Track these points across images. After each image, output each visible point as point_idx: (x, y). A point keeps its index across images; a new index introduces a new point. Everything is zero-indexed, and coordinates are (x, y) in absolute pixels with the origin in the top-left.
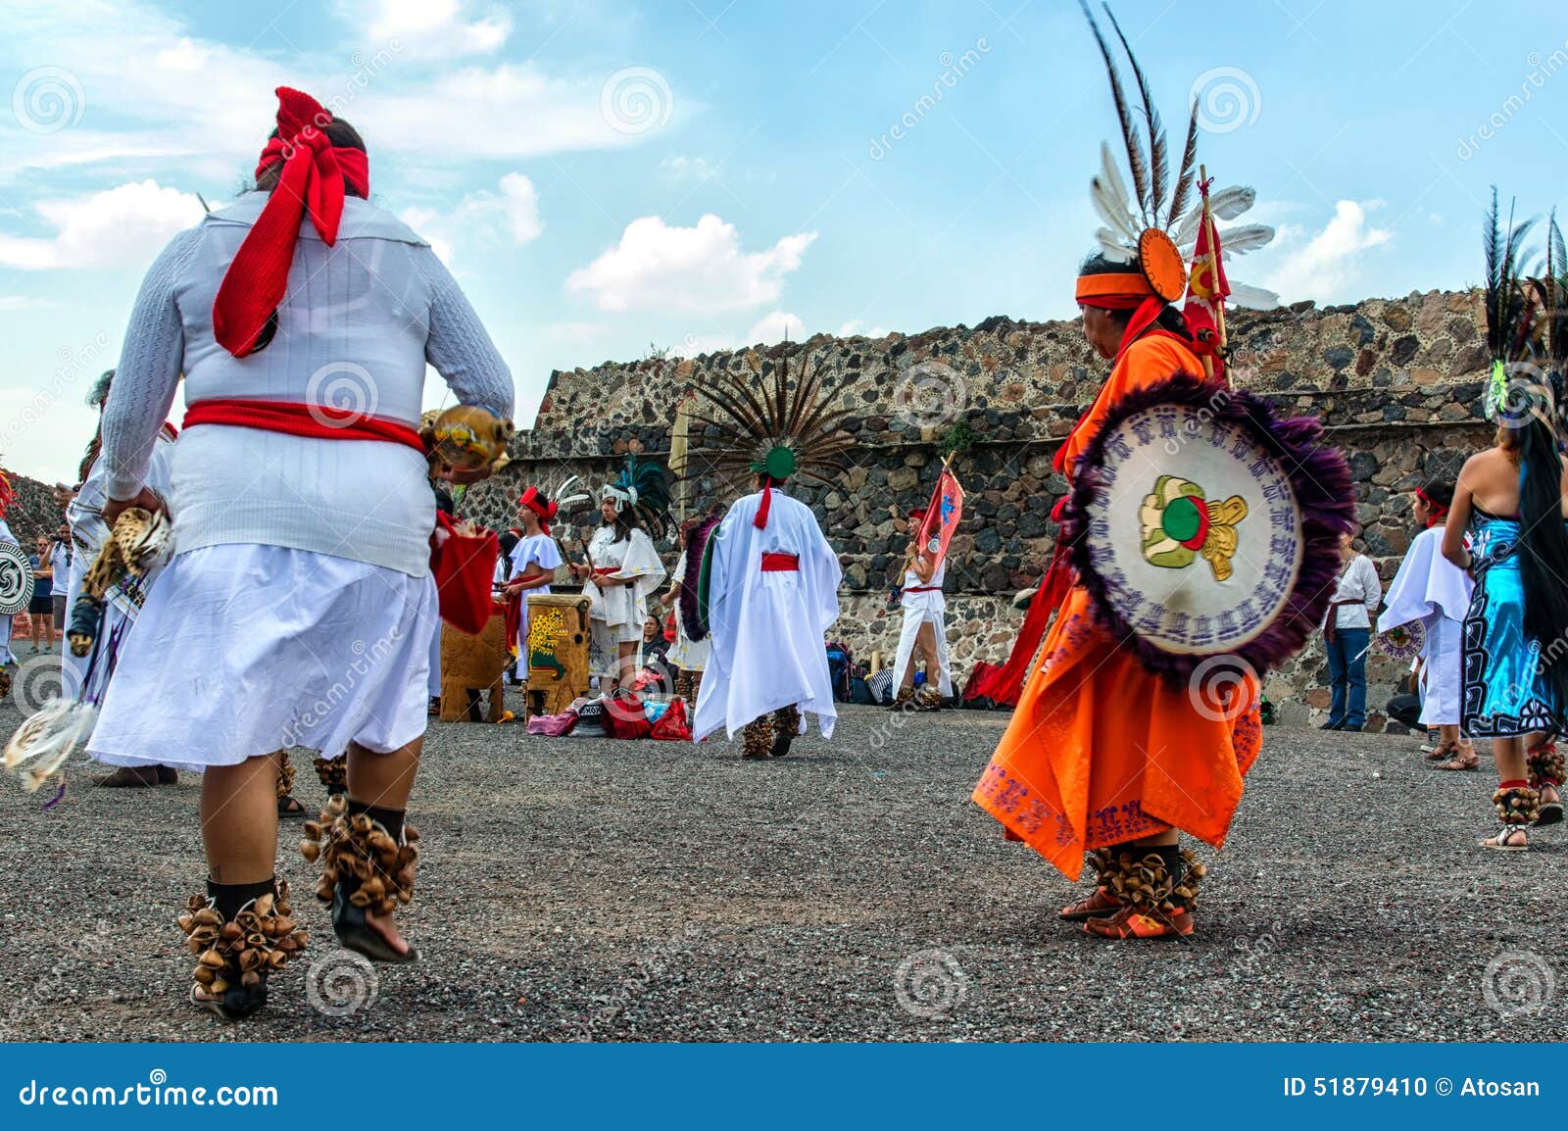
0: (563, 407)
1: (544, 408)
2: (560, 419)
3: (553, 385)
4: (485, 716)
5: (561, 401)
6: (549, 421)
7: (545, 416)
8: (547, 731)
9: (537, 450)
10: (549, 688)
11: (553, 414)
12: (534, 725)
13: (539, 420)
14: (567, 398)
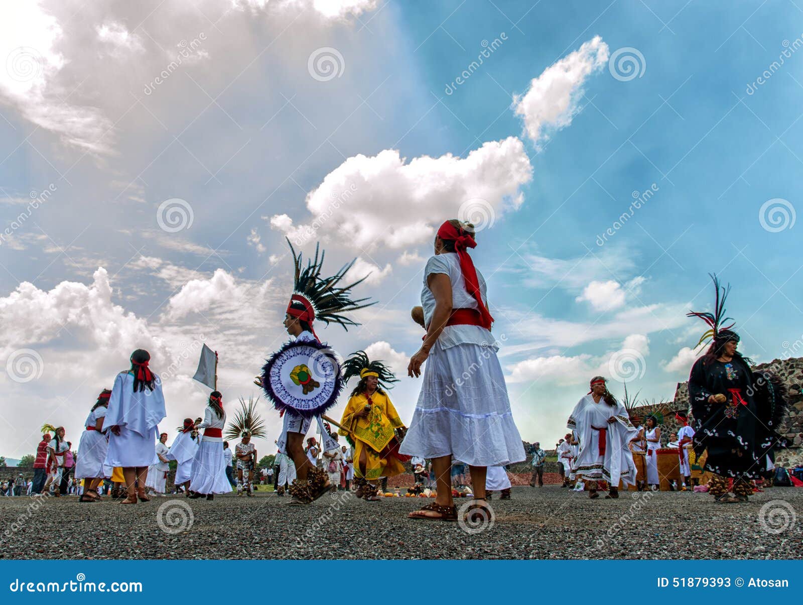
0: (683, 394)
1: (677, 395)
2: (682, 398)
3: (679, 387)
4: (675, 488)
5: (682, 393)
6: (679, 399)
7: (677, 398)
8: (701, 490)
9: (677, 408)
10: (699, 477)
11: (680, 397)
12: (696, 489)
13: (675, 399)
14: (684, 391)
